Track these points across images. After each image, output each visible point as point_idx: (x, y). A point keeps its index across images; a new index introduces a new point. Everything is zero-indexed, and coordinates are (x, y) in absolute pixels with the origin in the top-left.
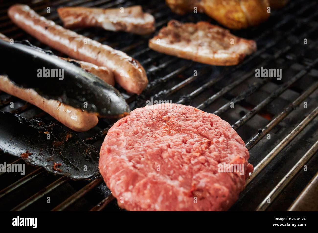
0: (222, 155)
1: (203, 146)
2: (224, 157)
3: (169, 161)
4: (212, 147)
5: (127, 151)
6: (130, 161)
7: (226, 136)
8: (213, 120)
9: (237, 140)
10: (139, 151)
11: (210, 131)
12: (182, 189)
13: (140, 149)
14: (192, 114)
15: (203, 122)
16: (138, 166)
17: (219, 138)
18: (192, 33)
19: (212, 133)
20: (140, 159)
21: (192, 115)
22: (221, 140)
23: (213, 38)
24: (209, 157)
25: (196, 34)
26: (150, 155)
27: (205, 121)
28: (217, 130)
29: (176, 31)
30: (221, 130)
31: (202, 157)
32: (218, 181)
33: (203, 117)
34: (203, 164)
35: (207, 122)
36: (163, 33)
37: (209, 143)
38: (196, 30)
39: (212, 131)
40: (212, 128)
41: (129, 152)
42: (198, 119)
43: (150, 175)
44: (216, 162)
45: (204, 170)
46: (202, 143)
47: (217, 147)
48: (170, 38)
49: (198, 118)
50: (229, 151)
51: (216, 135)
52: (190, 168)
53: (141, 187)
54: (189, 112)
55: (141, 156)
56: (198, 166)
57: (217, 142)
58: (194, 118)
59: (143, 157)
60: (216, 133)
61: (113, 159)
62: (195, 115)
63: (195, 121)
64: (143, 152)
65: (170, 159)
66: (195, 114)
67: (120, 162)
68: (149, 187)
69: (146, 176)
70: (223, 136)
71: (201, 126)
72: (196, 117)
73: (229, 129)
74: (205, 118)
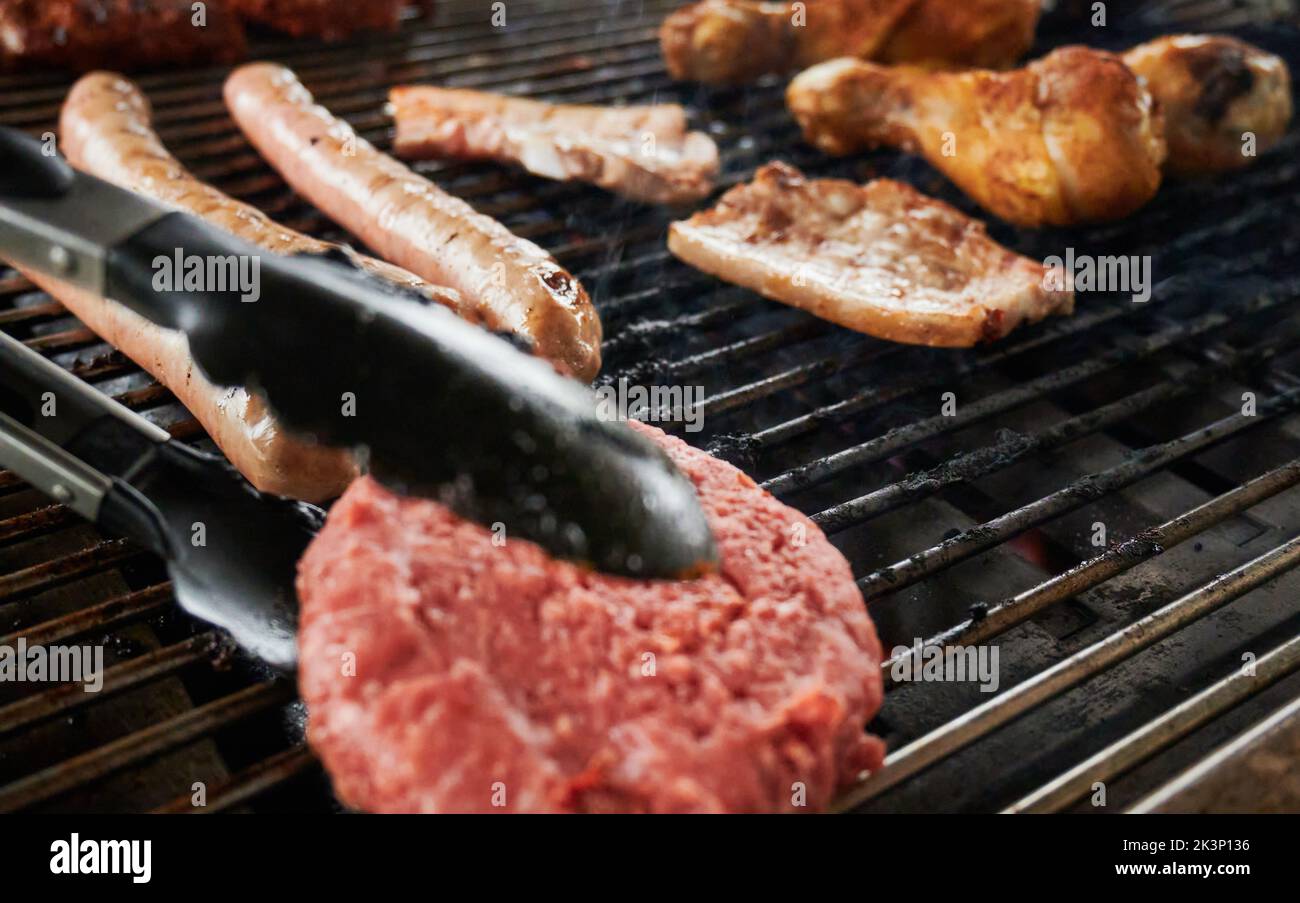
0: (762, 671)
1: (707, 618)
2: (766, 680)
3: (555, 638)
4: (740, 627)
5: (424, 540)
6: (415, 582)
7: (814, 601)
8: (786, 531)
9: (850, 630)
10: (465, 556)
11: (760, 567)
12: (549, 768)
13: (475, 552)
14: (722, 486)
15: (750, 527)
16: (436, 614)
17: (781, 600)
18: (840, 219)
19: (766, 574)
20: (457, 587)
21: (721, 493)
22: (785, 609)
23: (915, 244)
24: (711, 665)
25: (854, 222)
26: (501, 588)
27: (757, 524)
28: (789, 570)
29: (781, 201)
30: (804, 574)
31: (681, 663)
32: (697, 770)
33: (759, 510)
34: (671, 687)
35: (764, 532)
36: (730, 205)
37: (737, 613)
38: (859, 207)
39: (769, 567)
40: (774, 557)
41: (427, 548)
42: (735, 511)
43: (463, 667)
44: (724, 693)
45: (664, 714)
46: (706, 605)
47: (757, 635)
48: (752, 223)
49: (737, 507)
50: (798, 661)
51: (775, 587)
52: (618, 694)
53: (406, 706)
54: (716, 477)
55: (464, 579)
56: (648, 694)
57: (768, 616)
58: (724, 505)
59: (472, 588)
60: (778, 579)
61: (358, 553)
62: (732, 495)
63: (722, 513)
64: (478, 567)
65: (563, 634)
66: (734, 490)
67: (375, 576)
68: (433, 714)
69: (447, 665)
70: (801, 597)
71: (736, 536)
72: (732, 501)
73: (836, 578)
74: (763, 516)
